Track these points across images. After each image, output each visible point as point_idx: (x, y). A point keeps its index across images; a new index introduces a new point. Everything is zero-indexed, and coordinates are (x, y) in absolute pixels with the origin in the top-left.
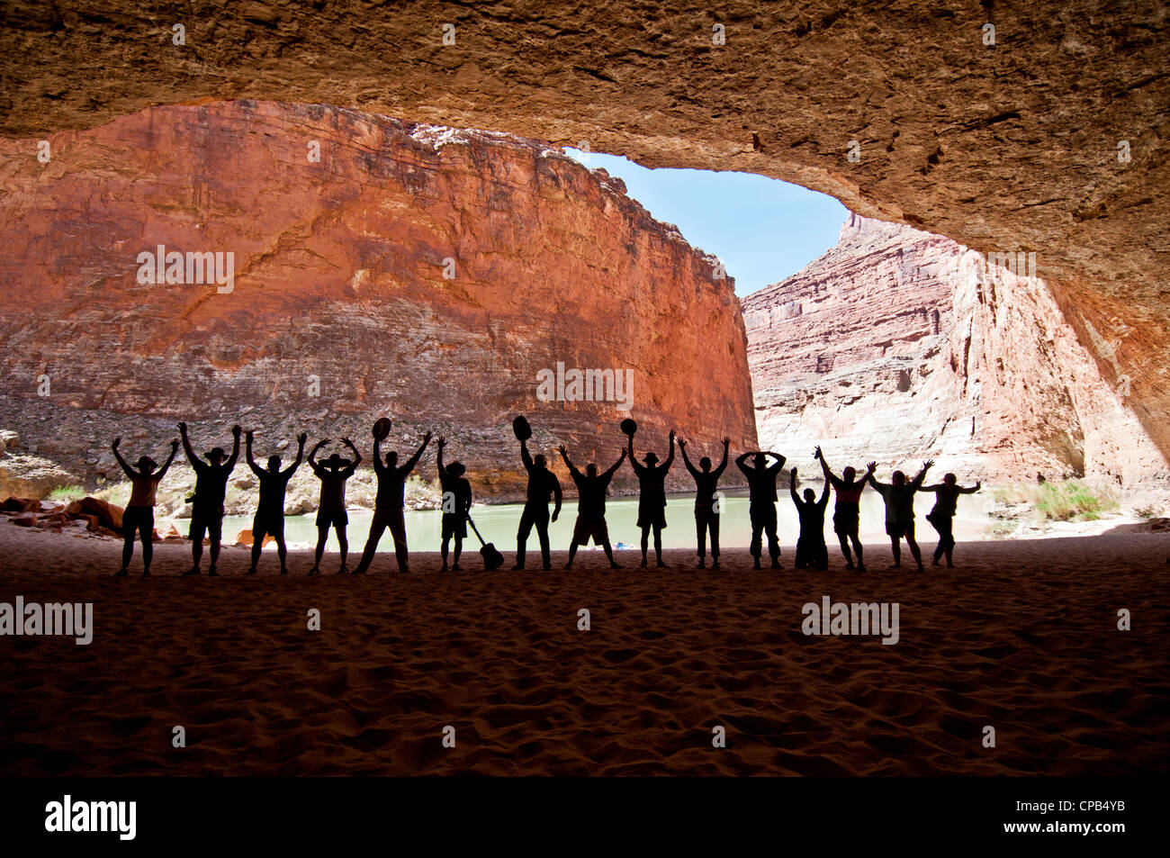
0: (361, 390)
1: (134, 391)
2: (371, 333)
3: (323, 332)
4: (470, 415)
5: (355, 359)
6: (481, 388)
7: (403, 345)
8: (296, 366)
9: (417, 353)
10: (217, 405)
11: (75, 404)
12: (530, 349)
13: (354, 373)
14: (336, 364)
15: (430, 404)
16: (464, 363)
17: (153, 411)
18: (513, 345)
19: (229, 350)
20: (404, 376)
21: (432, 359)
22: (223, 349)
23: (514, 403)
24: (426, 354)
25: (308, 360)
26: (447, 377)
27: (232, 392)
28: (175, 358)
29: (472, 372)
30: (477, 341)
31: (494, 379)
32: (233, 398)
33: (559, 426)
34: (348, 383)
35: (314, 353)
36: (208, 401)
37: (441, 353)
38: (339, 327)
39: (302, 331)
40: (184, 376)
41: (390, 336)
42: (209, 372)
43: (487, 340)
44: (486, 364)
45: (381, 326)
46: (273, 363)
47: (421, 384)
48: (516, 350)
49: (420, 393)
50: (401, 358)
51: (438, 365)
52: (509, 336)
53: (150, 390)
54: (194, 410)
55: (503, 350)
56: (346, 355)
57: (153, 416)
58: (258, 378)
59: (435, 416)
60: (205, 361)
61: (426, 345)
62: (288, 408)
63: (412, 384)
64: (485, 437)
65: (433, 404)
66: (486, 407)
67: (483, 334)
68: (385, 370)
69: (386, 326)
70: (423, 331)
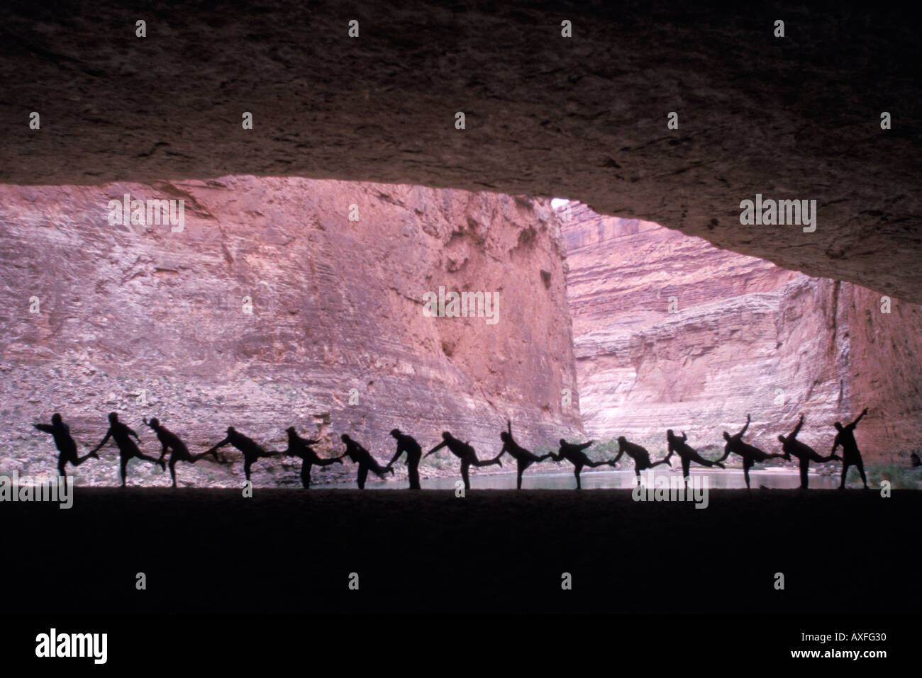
0: (45, 331)
2: (59, 251)
4: (198, 367)
5: (36, 287)
6: (213, 330)
7: (105, 270)
9: (124, 281)
12: (280, 277)
13: (35, 307)
15: (142, 352)
16: (189, 296)
18: (256, 272)
20: (107, 311)
21: (144, 290)
23: (257, 352)
24: (137, 282)
26: (165, 314)
29: (199, 308)
30: (207, 265)
31: (230, 319)
33: (318, 384)
34: (27, 321)
37: (156, 280)
38: (14, 241)
43: (221, 265)
44: (218, 297)
45: (74, 242)
47: (129, 324)
48: (261, 278)
49: (127, 337)
50: (100, 286)
51: (154, 297)
52: (252, 259)
55: (242, 279)
56: (24, 281)
59: (149, 368)
61: (136, 269)
63: (117, 323)
64: (220, 399)
65: (146, 352)
66: (219, 357)
67: (216, 256)
68: (79, 304)
69: (81, 242)
70: (133, 250)
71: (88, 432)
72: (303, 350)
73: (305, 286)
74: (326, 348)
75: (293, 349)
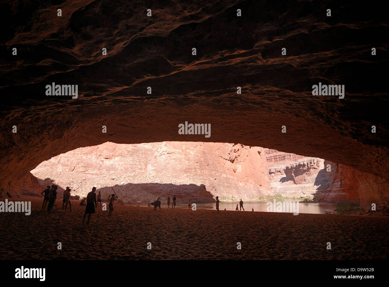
0: (144, 167)
1: (83, 167)
3: (134, 150)
4: (175, 175)
5: (142, 158)
6: (179, 167)
7: (156, 154)
8: (126, 160)
9: (160, 156)
10: (104, 171)
11: (67, 170)
12: (194, 155)
13: (142, 162)
14: (137, 159)
15: (164, 172)
16: (174, 159)
17: (87, 172)
18: (189, 153)
19: (108, 155)
20: (156, 163)
21: (164, 158)
22: (107, 155)
23: (189, 172)
24: (163, 156)
25: (130, 158)
26: (169, 163)
27: (109, 167)
28: (94, 157)
29: (176, 162)
30: (178, 152)
31: (183, 164)
32: (108, 169)
33: (203, 179)
34: (140, 165)
35: (131, 156)
36: (102, 170)
37: (167, 156)
38: (139, 148)
39: (128, 149)
40: (96, 162)
41: (152, 151)
42: (102, 161)
43: (181, 152)
44: (180, 159)
45: (150, 148)
46: (120, 159)
47: (161, 165)
48: (190, 155)
49: (161, 168)
50: (155, 157)
51: (166, 159)
52: (188, 151)
53: (87, 166)
54: (98, 172)
55: (185, 155)
56: (140, 156)
57: (87, 173)
58: (116, 163)
59: (165, 175)
60: (102, 158)
61: (163, 153)
62: (123, 172)
63: (159, 165)
65: (165, 172)
66: (180, 173)
67: (180, 150)
68: (151, 161)
69: (152, 148)
70: (162, 149)
71: (152, 190)
72: (199, 171)
73: (200, 156)
74: (204, 171)
75: (197, 171)
